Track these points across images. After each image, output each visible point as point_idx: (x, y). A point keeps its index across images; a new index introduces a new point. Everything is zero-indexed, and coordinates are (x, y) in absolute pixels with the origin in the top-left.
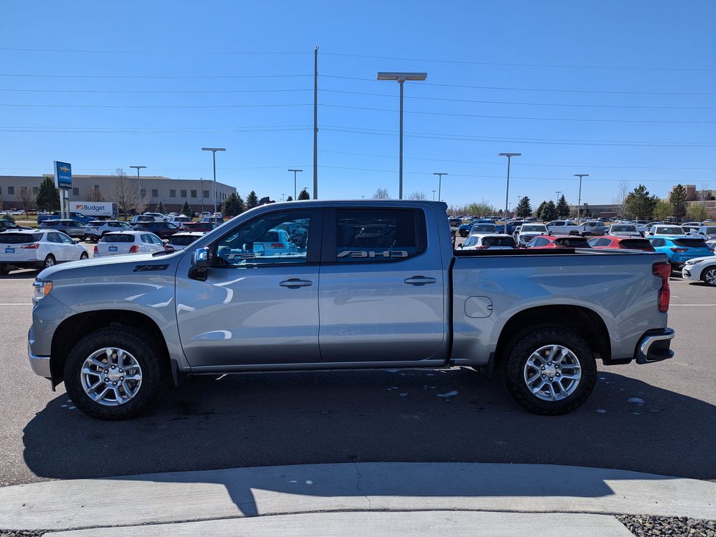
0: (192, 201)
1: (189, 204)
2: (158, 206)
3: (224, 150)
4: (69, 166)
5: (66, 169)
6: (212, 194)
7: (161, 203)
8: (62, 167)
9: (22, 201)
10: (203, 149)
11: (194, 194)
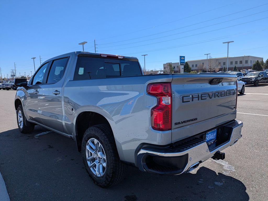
0: (239, 65)
1: (236, 67)
2: (223, 69)
3: (233, 42)
4: (184, 57)
5: (183, 58)
6: (249, 62)
7: (225, 67)
8: (182, 58)
9: (179, 70)
10: (223, 43)
11: (241, 62)
